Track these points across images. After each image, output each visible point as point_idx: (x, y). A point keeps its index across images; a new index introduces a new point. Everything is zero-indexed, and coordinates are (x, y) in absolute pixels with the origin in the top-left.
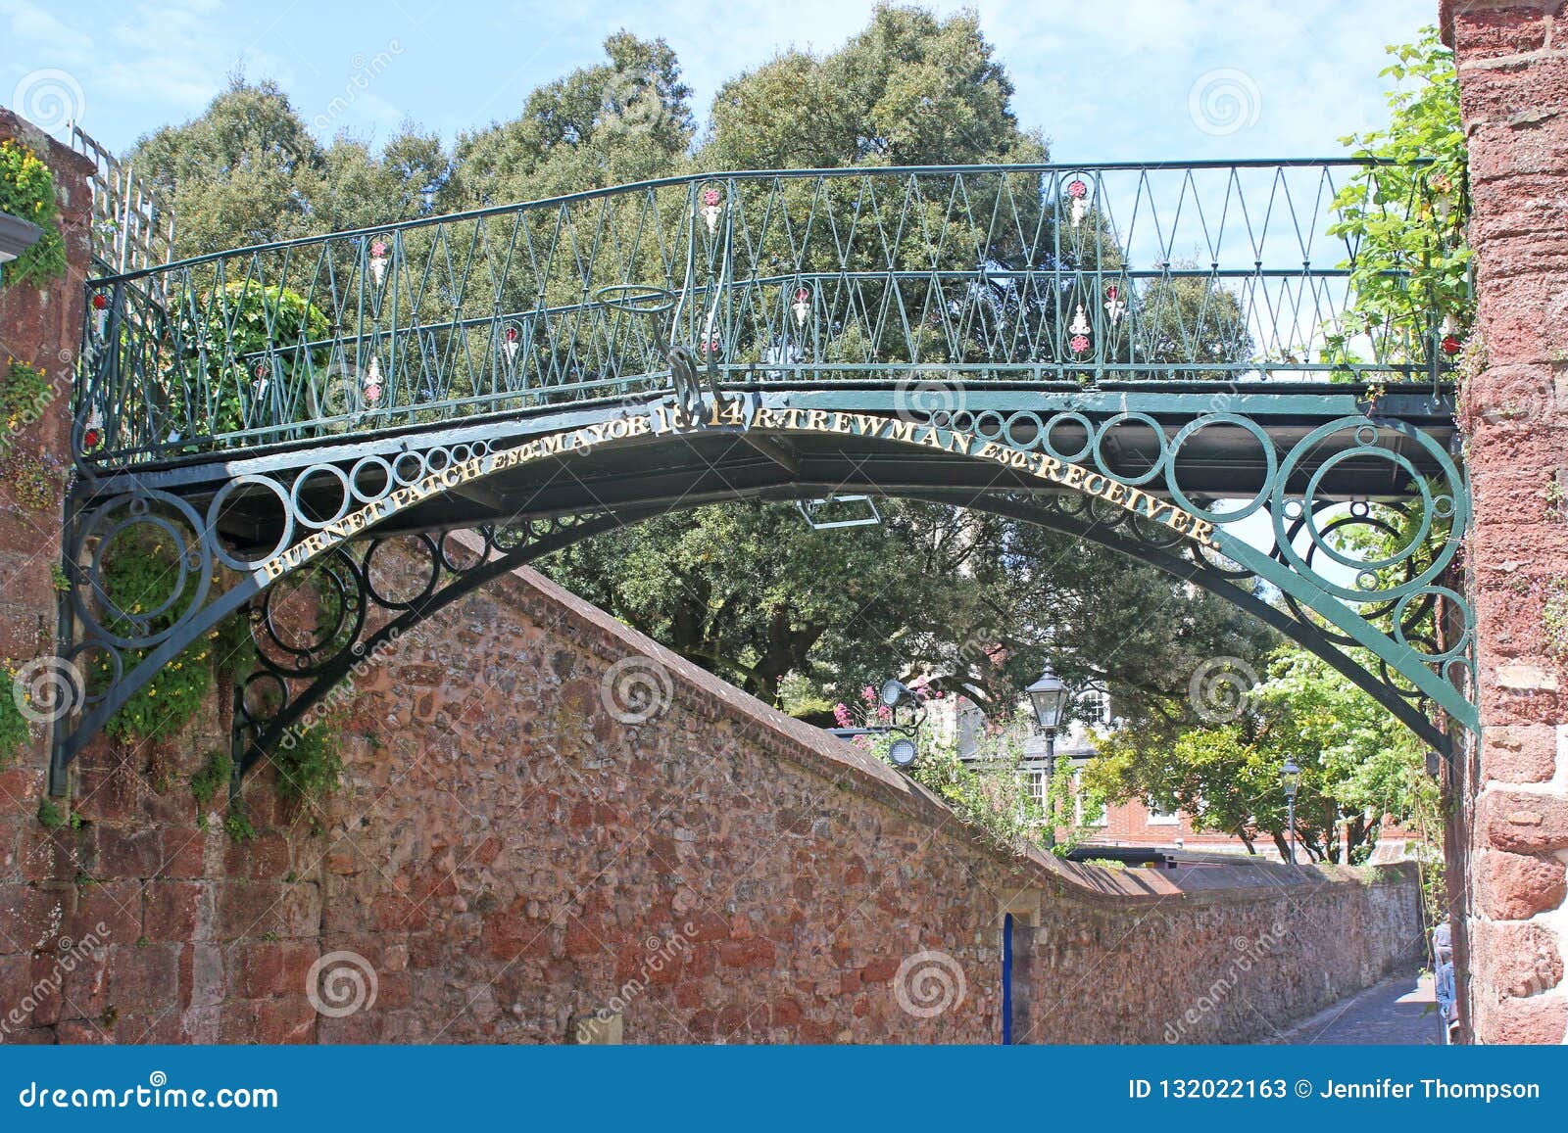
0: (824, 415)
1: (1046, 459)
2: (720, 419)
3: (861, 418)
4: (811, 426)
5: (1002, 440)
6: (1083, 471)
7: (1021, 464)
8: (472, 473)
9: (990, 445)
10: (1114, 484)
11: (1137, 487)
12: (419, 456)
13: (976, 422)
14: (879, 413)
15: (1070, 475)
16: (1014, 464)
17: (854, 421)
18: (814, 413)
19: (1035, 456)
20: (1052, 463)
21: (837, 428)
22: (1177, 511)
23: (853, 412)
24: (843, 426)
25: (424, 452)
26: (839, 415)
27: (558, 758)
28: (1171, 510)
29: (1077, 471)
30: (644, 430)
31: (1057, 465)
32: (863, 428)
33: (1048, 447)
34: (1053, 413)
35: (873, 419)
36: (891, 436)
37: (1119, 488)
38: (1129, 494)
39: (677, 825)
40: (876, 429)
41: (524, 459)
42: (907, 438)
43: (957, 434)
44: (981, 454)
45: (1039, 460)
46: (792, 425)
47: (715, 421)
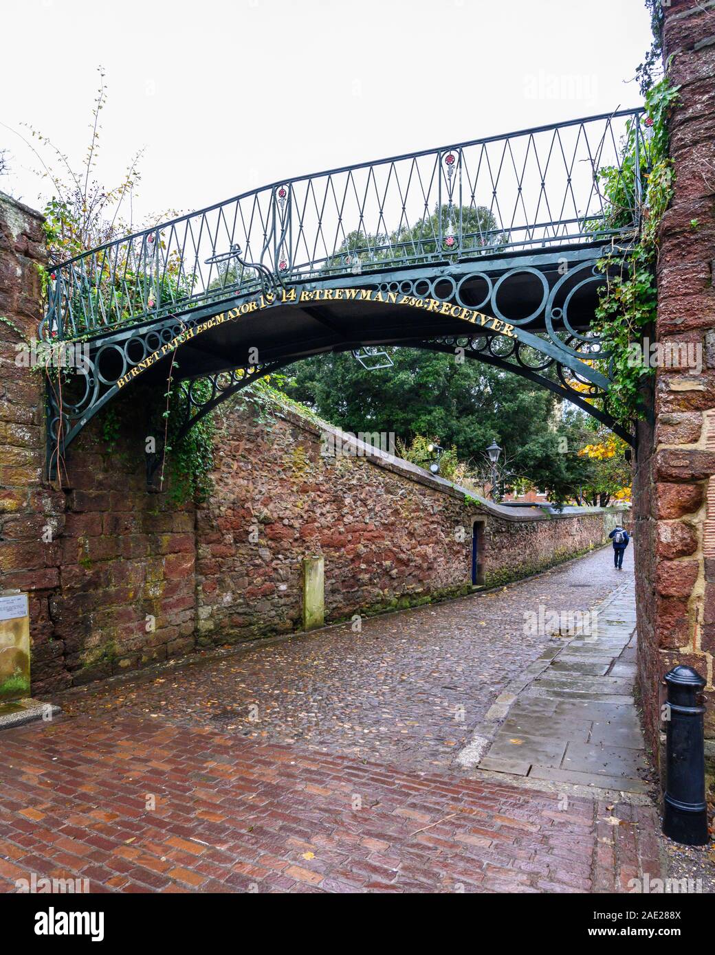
0: (331, 291)
1: (432, 301)
2: (287, 298)
3: (347, 291)
4: (325, 298)
5: (412, 294)
6: (450, 305)
7: (421, 305)
8: (190, 335)
9: (406, 297)
10: (465, 310)
11: (477, 311)
12: (170, 330)
13: (399, 287)
14: (355, 288)
15: (444, 308)
16: (417, 306)
17: (345, 292)
18: (326, 291)
19: (427, 300)
20: (435, 303)
21: (337, 297)
22: (496, 320)
23: (344, 288)
24: (339, 296)
25: (171, 327)
26: (338, 290)
27: (294, 468)
28: (493, 320)
29: (447, 306)
30: (256, 308)
31: (438, 303)
32: (348, 295)
33: (433, 295)
34: (436, 277)
35: (353, 291)
36: (361, 298)
37: (468, 312)
38: (472, 315)
39: (345, 493)
40: (354, 295)
41: (209, 327)
42: (368, 298)
43: (391, 294)
44: (402, 302)
45: (429, 303)
46: (318, 298)
47: (284, 300)
